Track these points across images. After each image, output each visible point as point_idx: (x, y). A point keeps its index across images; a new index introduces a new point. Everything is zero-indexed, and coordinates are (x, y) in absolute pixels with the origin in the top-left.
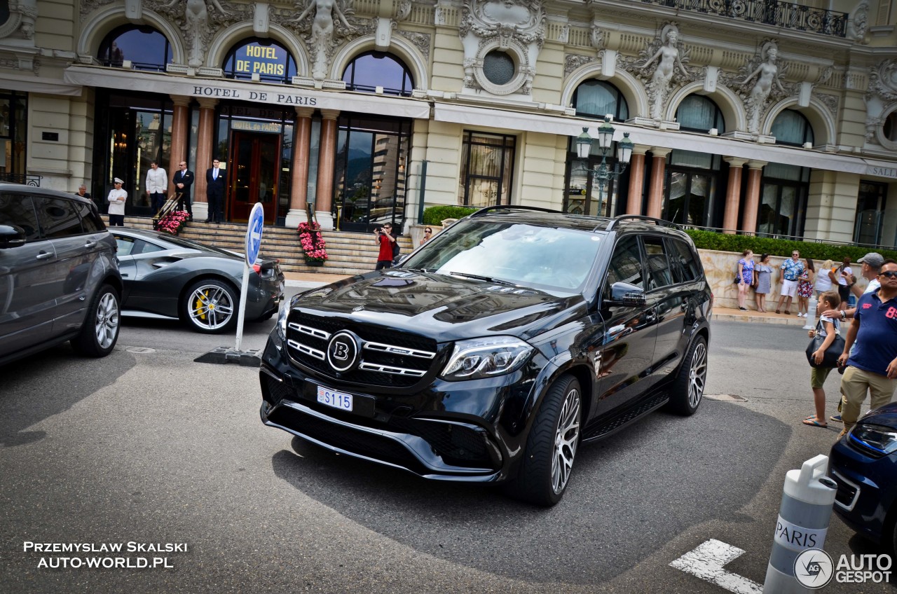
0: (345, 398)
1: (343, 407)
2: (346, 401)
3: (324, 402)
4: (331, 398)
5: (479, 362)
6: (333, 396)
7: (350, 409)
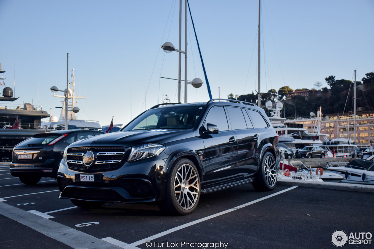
0: (91, 176)
1: (91, 181)
2: (91, 178)
3: (83, 181)
4: (86, 178)
5: (143, 153)
6: (86, 177)
7: (93, 181)
